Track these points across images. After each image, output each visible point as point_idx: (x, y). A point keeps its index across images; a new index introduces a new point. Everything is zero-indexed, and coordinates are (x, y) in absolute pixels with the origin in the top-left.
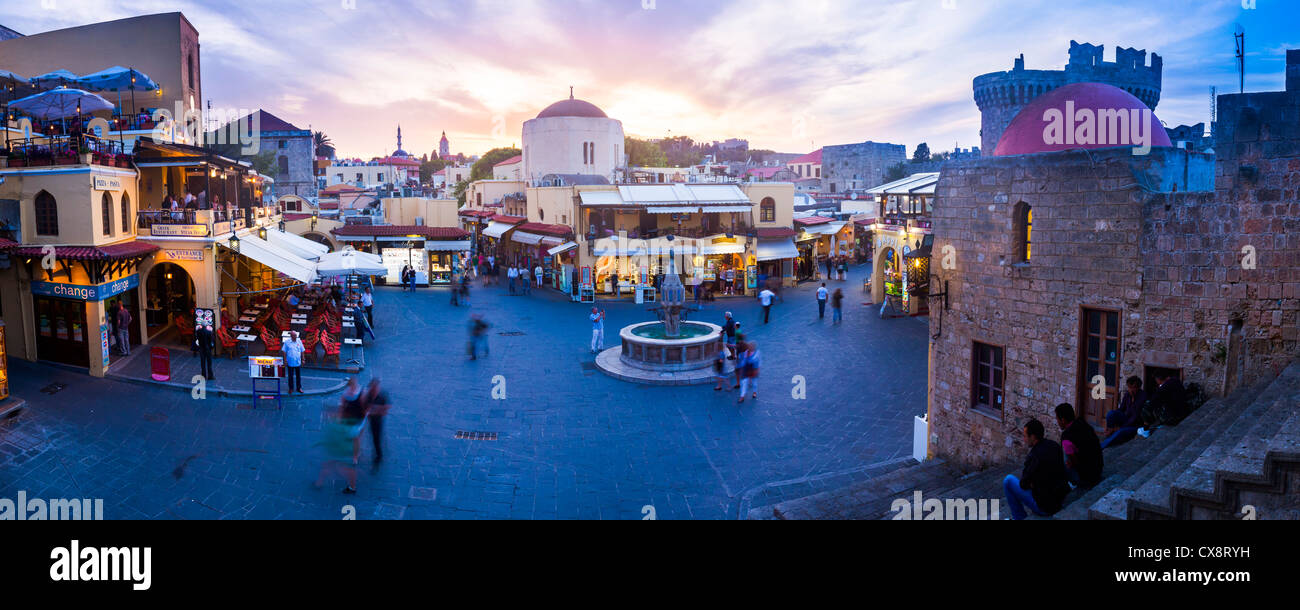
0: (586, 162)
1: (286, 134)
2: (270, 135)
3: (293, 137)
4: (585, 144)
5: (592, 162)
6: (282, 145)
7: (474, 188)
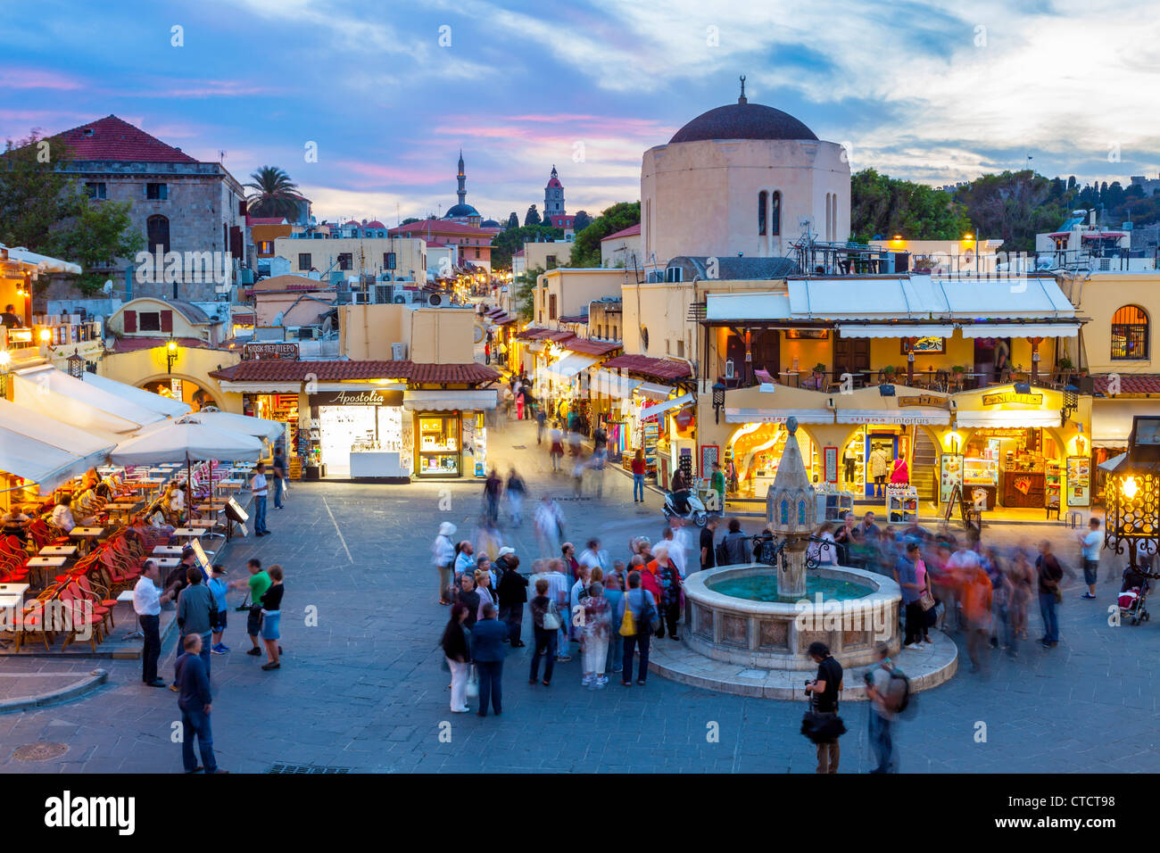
0: (763, 233)
1: (164, 169)
2: (127, 170)
3: (182, 177)
4: (763, 195)
5: (777, 232)
6: (154, 191)
7: (546, 283)
